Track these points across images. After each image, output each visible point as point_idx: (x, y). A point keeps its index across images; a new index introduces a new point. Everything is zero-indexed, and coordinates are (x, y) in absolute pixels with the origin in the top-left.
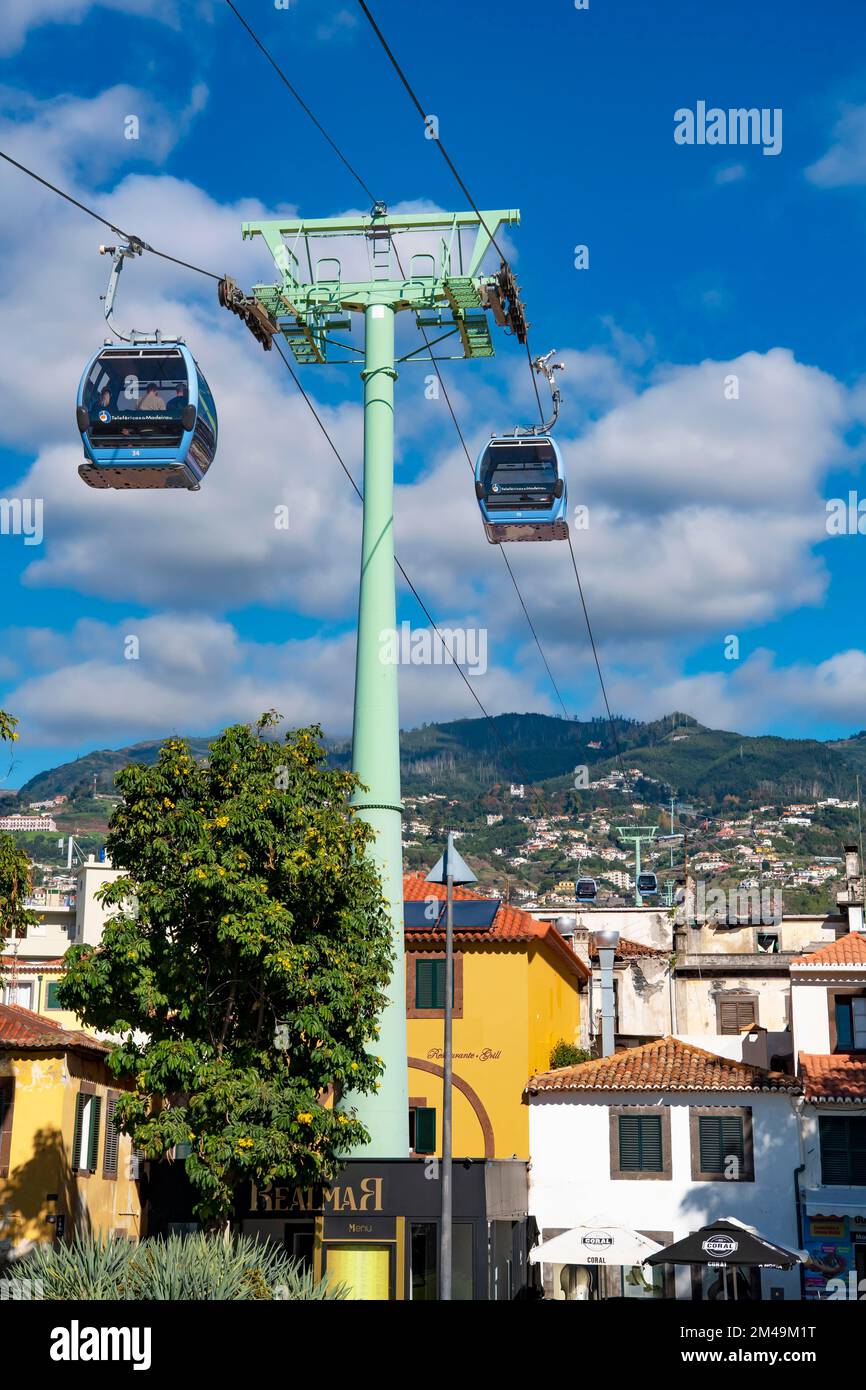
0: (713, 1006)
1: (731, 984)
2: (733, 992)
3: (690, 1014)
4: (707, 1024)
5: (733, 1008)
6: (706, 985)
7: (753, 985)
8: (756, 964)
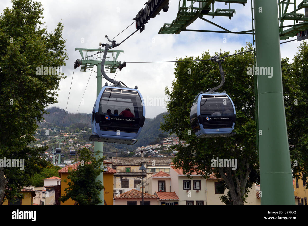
0: (121, 182)
1: (124, 178)
2: (124, 179)
3: (116, 183)
4: (119, 185)
5: (124, 182)
6: (119, 178)
7: (128, 178)
8: (129, 174)
